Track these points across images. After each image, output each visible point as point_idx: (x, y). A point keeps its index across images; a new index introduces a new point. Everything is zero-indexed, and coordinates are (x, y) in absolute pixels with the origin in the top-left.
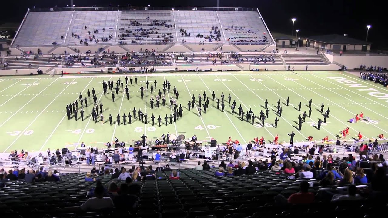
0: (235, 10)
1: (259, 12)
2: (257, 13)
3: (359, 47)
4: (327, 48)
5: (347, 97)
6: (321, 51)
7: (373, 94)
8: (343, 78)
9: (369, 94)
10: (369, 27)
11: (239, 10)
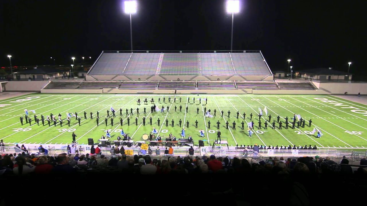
0: (243, 52)
1: (261, 53)
2: (260, 54)
3: (342, 77)
4: (315, 78)
5: (332, 113)
6: (310, 80)
7: (355, 111)
8: (326, 99)
9: (352, 111)
10: (350, 63)
11: (247, 52)
